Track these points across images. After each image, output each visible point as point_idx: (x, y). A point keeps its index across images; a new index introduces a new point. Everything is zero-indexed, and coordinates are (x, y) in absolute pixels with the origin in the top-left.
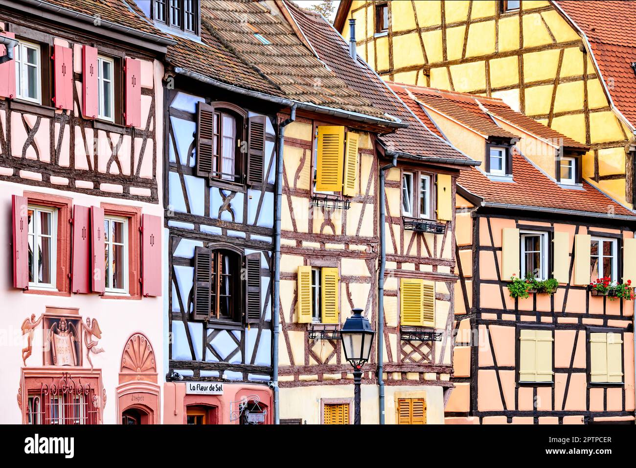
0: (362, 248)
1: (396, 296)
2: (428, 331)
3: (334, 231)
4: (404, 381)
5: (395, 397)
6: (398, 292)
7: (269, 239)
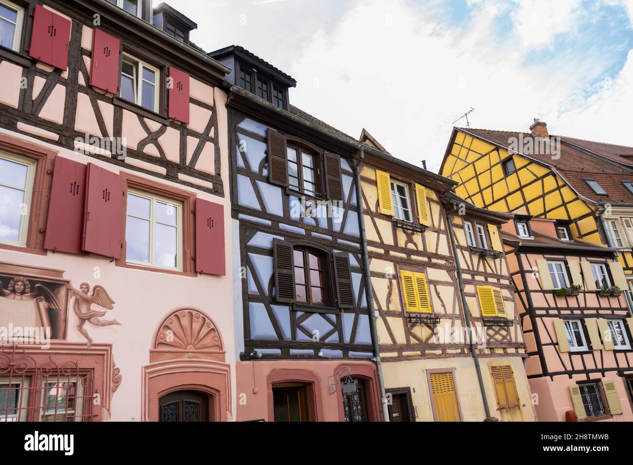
0: (442, 262)
1: (475, 297)
2: (502, 320)
3: (417, 248)
4: (492, 354)
5: (488, 365)
6: (476, 294)
7: (358, 245)
